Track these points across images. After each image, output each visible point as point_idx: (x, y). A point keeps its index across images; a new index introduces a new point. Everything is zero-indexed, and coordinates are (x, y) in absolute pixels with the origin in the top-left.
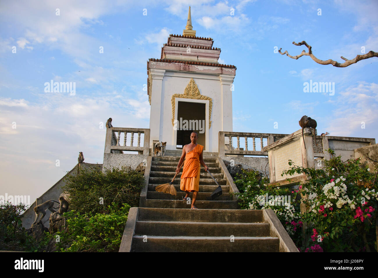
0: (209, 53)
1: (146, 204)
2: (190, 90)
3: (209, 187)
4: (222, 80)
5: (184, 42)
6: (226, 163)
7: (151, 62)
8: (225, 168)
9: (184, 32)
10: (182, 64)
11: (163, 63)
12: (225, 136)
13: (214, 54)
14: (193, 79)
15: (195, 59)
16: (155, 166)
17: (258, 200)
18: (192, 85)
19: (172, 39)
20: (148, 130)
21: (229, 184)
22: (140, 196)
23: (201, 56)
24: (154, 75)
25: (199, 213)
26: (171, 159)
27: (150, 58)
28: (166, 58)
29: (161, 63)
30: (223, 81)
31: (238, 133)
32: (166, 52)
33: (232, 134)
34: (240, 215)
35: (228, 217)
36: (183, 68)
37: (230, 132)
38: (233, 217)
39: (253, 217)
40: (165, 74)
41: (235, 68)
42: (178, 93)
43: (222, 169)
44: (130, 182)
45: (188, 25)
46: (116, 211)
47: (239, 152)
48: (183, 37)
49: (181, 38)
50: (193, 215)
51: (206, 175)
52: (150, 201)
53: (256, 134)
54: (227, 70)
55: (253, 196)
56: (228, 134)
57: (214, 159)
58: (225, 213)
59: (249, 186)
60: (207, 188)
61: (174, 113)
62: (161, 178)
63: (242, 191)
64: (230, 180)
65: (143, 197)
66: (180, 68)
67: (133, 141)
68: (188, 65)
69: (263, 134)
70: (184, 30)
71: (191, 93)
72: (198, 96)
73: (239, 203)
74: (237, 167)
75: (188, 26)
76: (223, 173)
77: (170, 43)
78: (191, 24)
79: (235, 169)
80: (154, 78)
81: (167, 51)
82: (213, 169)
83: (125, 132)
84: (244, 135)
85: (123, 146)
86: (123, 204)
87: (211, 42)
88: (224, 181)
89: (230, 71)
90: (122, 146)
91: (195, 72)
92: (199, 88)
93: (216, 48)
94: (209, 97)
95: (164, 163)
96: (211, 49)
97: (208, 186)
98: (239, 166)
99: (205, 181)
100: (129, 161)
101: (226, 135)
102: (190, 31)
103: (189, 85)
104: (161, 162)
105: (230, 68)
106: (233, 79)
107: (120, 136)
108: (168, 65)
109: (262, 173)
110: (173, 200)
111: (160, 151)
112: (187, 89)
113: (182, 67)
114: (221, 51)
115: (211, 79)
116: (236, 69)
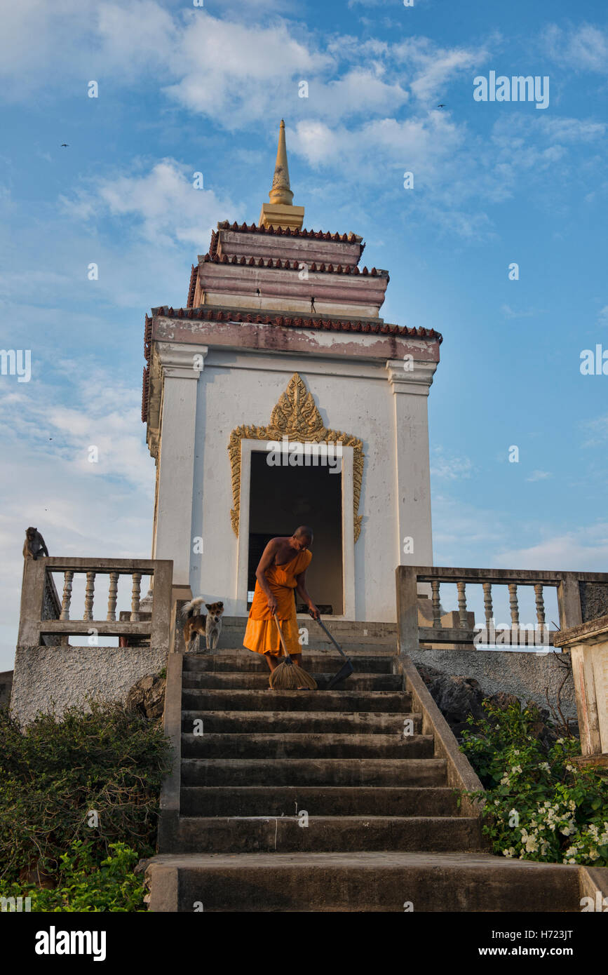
0: (350, 288)
1: (179, 836)
2: (291, 413)
3: (380, 766)
4: (394, 378)
5: (265, 247)
6: (425, 674)
7: (160, 318)
8: (424, 693)
9: (265, 213)
10: (261, 326)
11: (198, 325)
12: (418, 581)
13: (366, 289)
14: (302, 376)
15: (303, 306)
16: (196, 692)
17: (549, 822)
18: (296, 395)
19: (225, 240)
20: (167, 564)
21: (443, 754)
22: (161, 807)
23: (324, 298)
24: (170, 363)
25: (374, 881)
26: (245, 661)
27: (157, 305)
28: (209, 302)
29: (192, 323)
30: (398, 381)
31: (458, 569)
32: (207, 282)
33: (440, 574)
34: (505, 885)
35: (468, 891)
36: (266, 341)
37: (433, 568)
38: (484, 893)
39: (548, 894)
40: (205, 360)
41: (437, 337)
42: (249, 422)
43: (416, 693)
44: (127, 763)
45: (278, 188)
46: (88, 874)
47: (466, 635)
48: (262, 231)
49: (255, 237)
50: (356, 887)
51: (366, 719)
52: (194, 823)
53: (519, 572)
54: (410, 344)
55: (530, 803)
56: (427, 574)
57: (385, 660)
58: (456, 880)
59: (517, 769)
60: (374, 768)
61: (237, 489)
62: (220, 735)
63: (489, 782)
64: (445, 740)
65: (168, 811)
66: (257, 339)
67: (117, 601)
68: (284, 330)
69: (543, 572)
70: (264, 204)
71: (293, 422)
72: (315, 433)
73: (485, 826)
74: (463, 688)
75: (276, 192)
76: (421, 711)
77: (219, 252)
78: (288, 183)
79: (455, 693)
80: (171, 374)
81: (210, 280)
82: (386, 696)
83: (89, 573)
84: (480, 576)
85: (82, 618)
86: (110, 846)
87: (354, 249)
88: (426, 740)
89: (420, 349)
90: (80, 622)
91: (304, 354)
92: (321, 405)
93: (374, 270)
94: (354, 435)
95: (223, 676)
96: (357, 274)
97: (376, 761)
98: (468, 686)
99: (363, 744)
100: (104, 672)
101: (420, 579)
102: (283, 209)
103: (285, 396)
104: (213, 674)
105: (422, 339)
106: (429, 376)
107: (70, 585)
108: (218, 332)
109: (548, 708)
110: (267, 818)
111: (204, 630)
112: (278, 409)
113: (262, 336)
114: (388, 281)
115: (359, 375)
116: (441, 342)
